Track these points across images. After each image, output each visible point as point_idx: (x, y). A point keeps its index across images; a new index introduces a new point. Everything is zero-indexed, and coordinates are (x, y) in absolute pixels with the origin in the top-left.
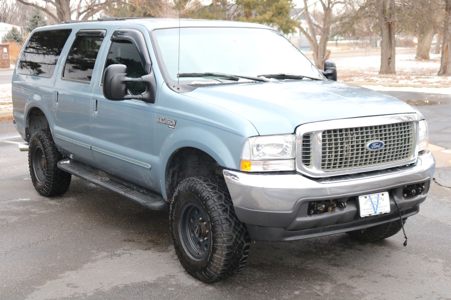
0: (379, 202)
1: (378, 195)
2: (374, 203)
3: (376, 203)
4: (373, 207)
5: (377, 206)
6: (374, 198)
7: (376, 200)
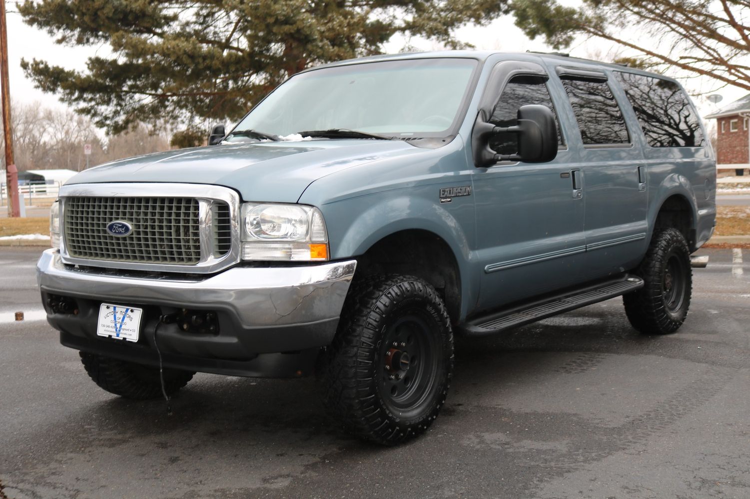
0: (124, 321)
1: (127, 310)
2: (117, 320)
3: (120, 320)
4: (116, 325)
5: (121, 326)
6: (119, 312)
7: (122, 317)
